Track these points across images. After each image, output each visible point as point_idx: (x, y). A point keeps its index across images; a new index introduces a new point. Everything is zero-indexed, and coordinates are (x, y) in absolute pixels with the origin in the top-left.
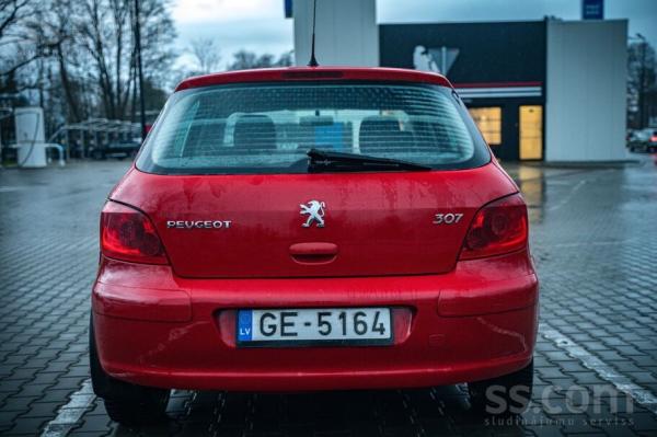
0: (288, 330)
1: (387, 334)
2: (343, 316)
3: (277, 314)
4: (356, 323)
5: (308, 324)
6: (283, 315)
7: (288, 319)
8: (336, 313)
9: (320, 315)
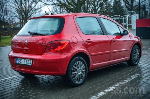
0: (21, 62)
1: (31, 64)
2: (27, 60)
3: (20, 59)
4: (28, 62)
5: (23, 61)
6: (21, 59)
7: (21, 60)
8: (26, 60)
9: (25, 60)
